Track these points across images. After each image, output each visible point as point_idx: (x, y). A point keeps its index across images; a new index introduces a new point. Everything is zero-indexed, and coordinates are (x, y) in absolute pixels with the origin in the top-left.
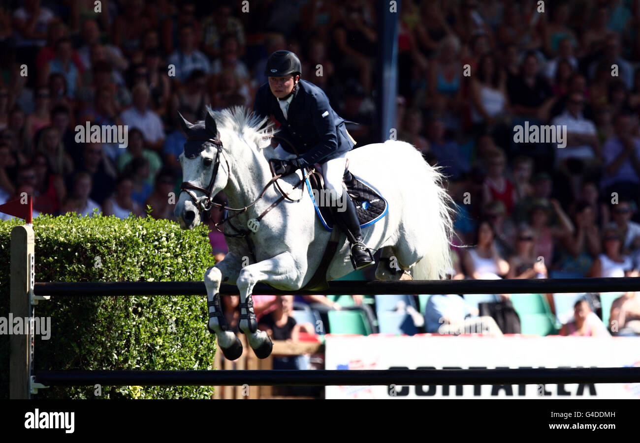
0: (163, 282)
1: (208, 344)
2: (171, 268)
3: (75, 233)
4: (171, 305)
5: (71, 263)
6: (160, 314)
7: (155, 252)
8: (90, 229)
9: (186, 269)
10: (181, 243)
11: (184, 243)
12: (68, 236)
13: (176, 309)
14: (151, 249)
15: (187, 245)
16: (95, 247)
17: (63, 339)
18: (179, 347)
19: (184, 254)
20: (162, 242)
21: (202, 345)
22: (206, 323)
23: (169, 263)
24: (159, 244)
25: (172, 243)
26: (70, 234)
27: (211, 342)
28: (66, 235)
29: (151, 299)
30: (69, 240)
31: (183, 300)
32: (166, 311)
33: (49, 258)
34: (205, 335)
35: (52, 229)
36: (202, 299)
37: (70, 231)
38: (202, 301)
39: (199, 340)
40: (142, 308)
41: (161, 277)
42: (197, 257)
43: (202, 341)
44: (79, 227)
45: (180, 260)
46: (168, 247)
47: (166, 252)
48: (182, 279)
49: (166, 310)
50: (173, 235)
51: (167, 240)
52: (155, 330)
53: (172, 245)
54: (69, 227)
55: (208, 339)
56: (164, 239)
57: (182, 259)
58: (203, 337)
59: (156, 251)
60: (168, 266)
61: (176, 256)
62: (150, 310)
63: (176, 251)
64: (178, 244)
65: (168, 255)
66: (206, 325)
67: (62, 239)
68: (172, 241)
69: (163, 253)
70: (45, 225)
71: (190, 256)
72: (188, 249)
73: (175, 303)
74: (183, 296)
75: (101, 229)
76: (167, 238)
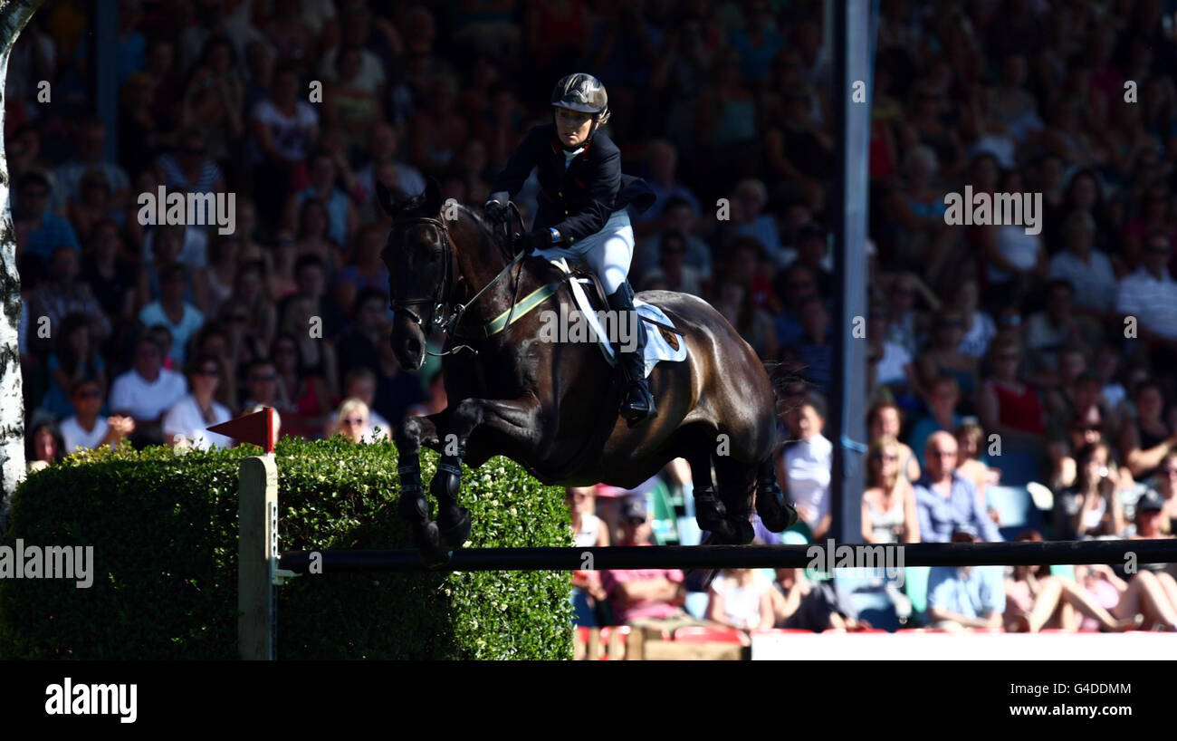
0: (485, 549)
1: (560, 648)
2: (499, 525)
3: (345, 469)
4: (499, 585)
5: (337, 516)
6: (482, 599)
7: (473, 499)
8: (367, 462)
9: (524, 525)
10: (516, 483)
11: (520, 484)
12: (331, 473)
13: (507, 591)
14: (468, 494)
15: (525, 488)
16: (377, 490)
17: (324, 640)
18: (512, 652)
19: (521, 501)
20: (486, 482)
21: (550, 649)
22: (556, 614)
23: (496, 515)
24: (480, 485)
25: (499, 484)
26: (335, 470)
27: (565, 645)
28: (329, 473)
29: (468, 575)
30: (334, 481)
31: (518, 577)
32: (492, 594)
33: (301, 510)
34: (555, 631)
35: (307, 461)
36: (551, 574)
37: (335, 465)
38: (549, 577)
39: (546, 642)
40: (453, 589)
41: (483, 540)
42: (541, 507)
43: (549, 644)
44: (350, 458)
45: (514, 511)
46: (494, 490)
47: (492, 499)
48: (517, 543)
49: (491, 592)
50: (502, 470)
51: (493, 479)
52: (473, 625)
53: (500, 487)
54: (334, 459)
55: (559, 640)
56: (488, 477)
57: (518, 509)
58: (551, 637)
59: (475, 497)
60: (494, 522)
61: (508, 505)
62: (465, 593)
63: (507, 497)
64: (510, 485)
65: (495, 503)
66: (555, 617)
67: (322, 478)
68: (501, 480)
69: (488, 500)
70: (295, 455)
71: (530, 505)
72: (528, 494)
73: (506, 581)
74: (520, 572)
75: (386, 463)
76: (492, 475)
